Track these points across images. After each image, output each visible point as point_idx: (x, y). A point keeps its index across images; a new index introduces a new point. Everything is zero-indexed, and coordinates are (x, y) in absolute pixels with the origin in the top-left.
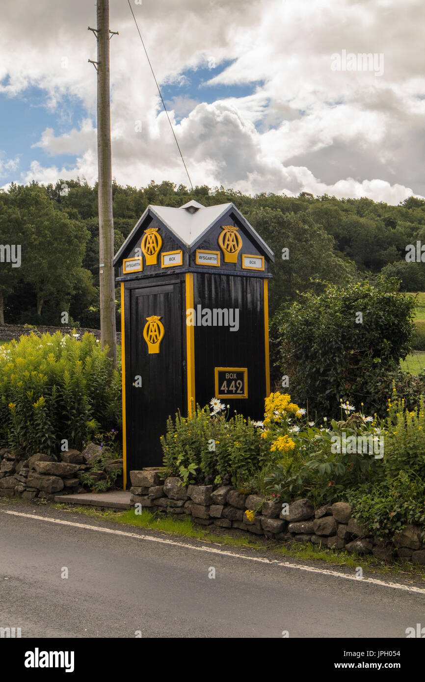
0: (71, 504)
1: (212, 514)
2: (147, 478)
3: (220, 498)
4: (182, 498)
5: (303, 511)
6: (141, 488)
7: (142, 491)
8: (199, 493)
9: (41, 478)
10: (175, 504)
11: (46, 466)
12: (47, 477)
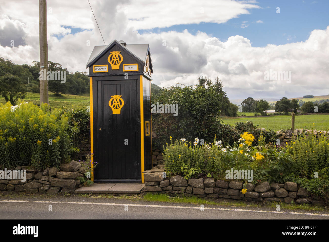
0: (91, 193)
1: (207, 192)
2: (159, 177)
3: (212, 184)
4: (184, 186)
5: (269, 187)
6: (153, 182)
7: (154, 184)
8: (198, 183)
9: (64, 181)
10: (180, 189)
11: (69, 174)
12: (69, 180)
